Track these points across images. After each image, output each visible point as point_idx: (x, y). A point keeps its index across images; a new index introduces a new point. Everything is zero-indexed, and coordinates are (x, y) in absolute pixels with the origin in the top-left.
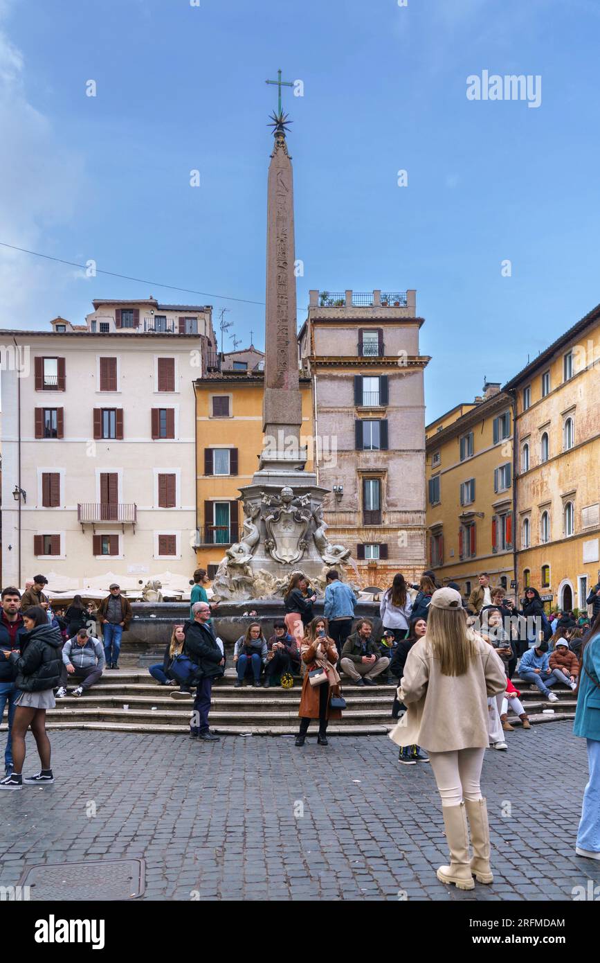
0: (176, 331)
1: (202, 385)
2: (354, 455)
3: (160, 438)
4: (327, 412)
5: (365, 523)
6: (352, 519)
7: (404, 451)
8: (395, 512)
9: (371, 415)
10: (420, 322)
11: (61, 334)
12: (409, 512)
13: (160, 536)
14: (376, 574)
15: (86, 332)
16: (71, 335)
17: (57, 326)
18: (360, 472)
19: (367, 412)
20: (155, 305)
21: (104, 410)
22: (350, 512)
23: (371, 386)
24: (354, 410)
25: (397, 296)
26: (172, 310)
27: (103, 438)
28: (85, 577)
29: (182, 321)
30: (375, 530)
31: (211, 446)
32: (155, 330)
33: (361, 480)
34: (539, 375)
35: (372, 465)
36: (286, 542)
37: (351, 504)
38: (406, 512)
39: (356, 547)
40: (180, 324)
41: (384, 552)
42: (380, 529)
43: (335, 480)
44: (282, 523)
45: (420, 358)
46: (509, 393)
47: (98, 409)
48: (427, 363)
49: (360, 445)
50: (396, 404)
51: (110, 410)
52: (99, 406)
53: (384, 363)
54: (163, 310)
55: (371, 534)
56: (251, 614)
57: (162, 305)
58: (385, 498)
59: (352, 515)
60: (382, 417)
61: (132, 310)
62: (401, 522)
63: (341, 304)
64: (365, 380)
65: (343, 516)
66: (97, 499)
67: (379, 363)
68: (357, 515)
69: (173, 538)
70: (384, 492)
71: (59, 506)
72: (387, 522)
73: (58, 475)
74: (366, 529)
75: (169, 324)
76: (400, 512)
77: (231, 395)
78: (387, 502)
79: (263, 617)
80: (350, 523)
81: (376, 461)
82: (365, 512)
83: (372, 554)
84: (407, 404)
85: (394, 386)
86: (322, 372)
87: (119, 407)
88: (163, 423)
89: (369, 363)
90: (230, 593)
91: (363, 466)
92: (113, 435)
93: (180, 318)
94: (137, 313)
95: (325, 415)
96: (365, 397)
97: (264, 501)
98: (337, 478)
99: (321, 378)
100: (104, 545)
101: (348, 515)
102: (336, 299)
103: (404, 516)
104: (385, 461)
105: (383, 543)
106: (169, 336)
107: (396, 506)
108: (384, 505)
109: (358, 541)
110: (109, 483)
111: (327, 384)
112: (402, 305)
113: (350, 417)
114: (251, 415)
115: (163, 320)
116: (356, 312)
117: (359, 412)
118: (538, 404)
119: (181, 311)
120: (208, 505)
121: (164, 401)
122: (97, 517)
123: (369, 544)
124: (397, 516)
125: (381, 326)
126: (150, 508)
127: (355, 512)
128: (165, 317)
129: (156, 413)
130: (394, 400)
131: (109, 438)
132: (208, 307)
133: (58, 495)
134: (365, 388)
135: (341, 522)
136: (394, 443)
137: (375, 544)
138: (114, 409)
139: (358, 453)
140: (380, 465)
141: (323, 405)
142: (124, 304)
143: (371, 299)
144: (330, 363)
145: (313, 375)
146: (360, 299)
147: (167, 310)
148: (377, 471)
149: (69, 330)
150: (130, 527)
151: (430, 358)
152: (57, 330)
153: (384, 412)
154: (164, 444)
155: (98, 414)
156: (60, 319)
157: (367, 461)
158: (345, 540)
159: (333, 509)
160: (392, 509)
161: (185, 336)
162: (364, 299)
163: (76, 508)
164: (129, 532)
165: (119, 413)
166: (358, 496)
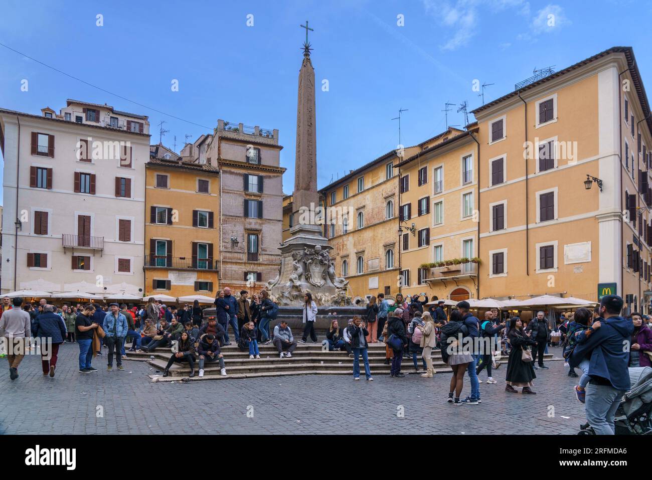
0: (125, 129)
1: (150, 166)
2: (243, 219)
3: (121, 196)
4: (228, 192)
5: (249, 259)
6: (241, 257)
7: (271, 220)
8: (266, 254)
9: (253, 198)
10: (281, 148)
11: (48, 119)
12: (273, 255)
13: (119, 259)
14: (254, 290)
15: (61, 119)
16: (54, 120)
17: (46, 113)
18: (246, 230)
19: (251, 195)
20: (111, 110)
21: (82, 173)
22: (240, 253)
23: (253, 180)
24: (244, 193)
25: (268, 132)
26: (122, 115)
27: (80, 192)
28: (65, 283)
29: (129, 123)
30: (254, 264)
31: (155, 205)
32: (110, 126)
33: (247, 235)
34: (342, 186)
35: (253, 226)
36: (316, 274)
37: (241, 248)
38: (271, 255)
39: (243, 273)
40: (127, 124)
41: (259, 277)
42: (257, 264)
43: (231, 233)
44: (314, 264)
45: (281, 168)
46: (323, 194)
47: (78, 173)
48: (284, 172)
49: (246, 214)
50: (266, 193)
51: (86, 174)
52: (78, 171)
53: (261, 168)
54: (116, 114)
55: (252, 266)
56: (334, 314)
57: (115, 111)
58: (260, 246)
59: (241, 255)
60: (260, 199)
61: (95, 110)
62: (269, 260)
63: (236, 130)
64: (250, 177)
65: (236, 255)
66: (76, 232)
67: (258, 168)
68: (244, 255)
69: (128, 261)
70: (260, 243)
71: (47, 234)
72: (261, 260)
73: (46, 214)
74: (249, 263)
75: (120, 123)
76: (268, 255)
77: (168, 175)
78: (261, 248)
79: (341, 316)
80: (240, 259)
81: (255, 224)
82: (249, 253)
83: (252, 278)
84: (274, 194)
85: (266, 182)
86: (225, 169)
87: (93, 172)
88: (123, 187)
89: (253, 167)
90: (290, 302)
91: (248, 227)
92: (88, 190)
93: (127, 121)
94: (98, 113)
95: (227, 194)
96: (250, 187)
97: (306, 252)
98: (233, 232)
99: (225, 172)
100: (80, 263)
101: (239, 254)
102: (233, 127)
103: (270, 257)
104: (261, 224)
105: (259, 272)
106: (119, 131)
107: (266, 251)
108: (260, 250)
109: (245, 270)
110: (84, 223)
111: (228, 175)
112: (270, 137)
113: (241, 197)
114: (182, 189)
115: (116, 120)
116: (245, 137)
117: (247, 195)
118: (341, 202)
119: (128, 116)
120: (153, 242)
121: (124, 174)
122: (75, 244)
123: (250, 272)
124: (267, 257)
125: (260, 147)
126: (112, 240)
127: (243, 253)
128: (117, 118)
129: (118, 180)
130: (266, 190)
131: (85, 192)
132: (146, 117)
133: (46, 227)
134: (250, 182)
135: (234, 258)
136: (266, 214)
137: (254, 272)
138: (89, 174)
139: (245, 219)
140: (257, 227)
141: (226, 188)
142: (89, 105)
143: (253, 131)
144: (230, 164)
145: (219, 169)
146: (248, 129)
147: (119, 114)
148: (256, 230)
149: (54, 117)
150: (99, 252)
151: (286, 169)
152: (46, 116)
153: (260, 196)
154: (123, 201)
155: (78, 176)
156: (48, 109)
157: (250, 224)
158: (237, 269)
159: (230, 250)
160: (264, 253)
161: (130, 133)
162: (250, 130)
163: (61, 236)
164: (97, 256)
165: (93, 178)
166: (245, 244)
